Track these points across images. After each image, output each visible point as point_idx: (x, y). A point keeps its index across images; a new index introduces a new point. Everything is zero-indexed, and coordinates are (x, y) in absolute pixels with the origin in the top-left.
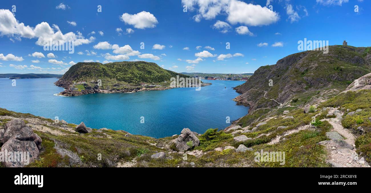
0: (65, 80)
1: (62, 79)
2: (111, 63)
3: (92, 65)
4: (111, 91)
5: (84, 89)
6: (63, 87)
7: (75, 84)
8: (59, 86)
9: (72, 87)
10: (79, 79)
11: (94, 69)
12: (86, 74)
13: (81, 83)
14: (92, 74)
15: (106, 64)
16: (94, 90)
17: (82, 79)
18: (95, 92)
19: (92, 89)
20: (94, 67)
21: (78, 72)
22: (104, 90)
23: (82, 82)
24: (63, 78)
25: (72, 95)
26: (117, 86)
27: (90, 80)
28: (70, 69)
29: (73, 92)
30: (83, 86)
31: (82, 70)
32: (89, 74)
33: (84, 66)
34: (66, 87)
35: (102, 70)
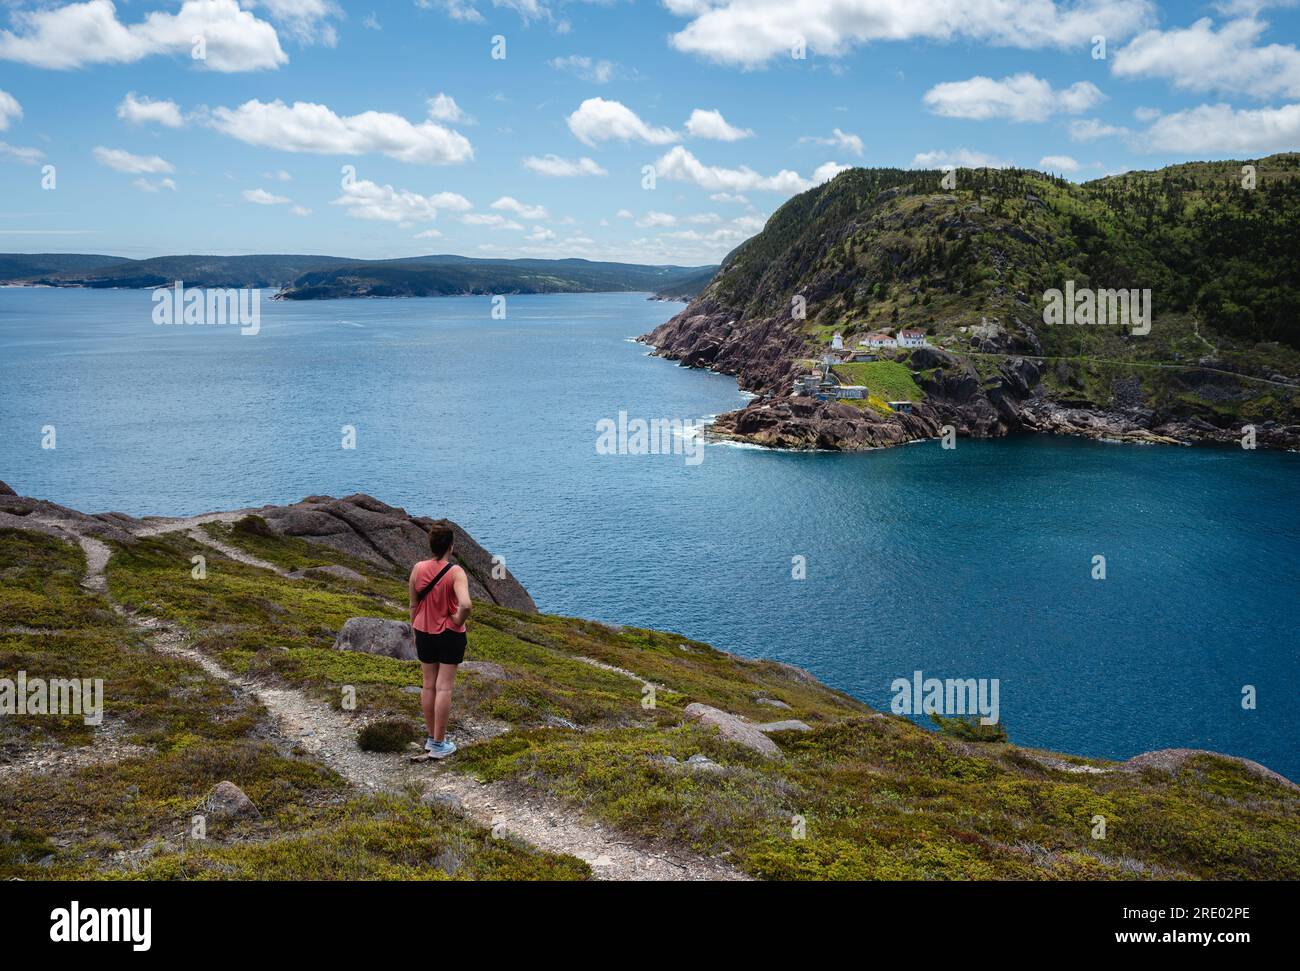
0: (738, 316)
1: (710, 309)
2: (1142, 174)
3: (977, 194)
4: (1152, 424)
5: (913, 397)
6: (725, 372)
7: (837, 352)
8: (691, 362)
9: (817, 375)
10: (864, 312)
11: (998, 224)
12: (922, 268)
13: (889, 343)
14: (981, 269)
15: (1094, 184)
16: (1002, 406)
17: (886, 306)
18: (1004, 429)
19: (983, 403)
20: (998, 207)
21: (858, 249)
22: (1086, 414)
23: (892, 335)
24: (720, 295)
25: (822, 442)
26: (1218, 380)
27: (963, 318)
28: (771, 226)
29: (826, 416)
30: (903, 374)
31: (886, 238)
32: (957, 274)
33: (908, 204)
34: (752, 373)
35: (1069, 241)
